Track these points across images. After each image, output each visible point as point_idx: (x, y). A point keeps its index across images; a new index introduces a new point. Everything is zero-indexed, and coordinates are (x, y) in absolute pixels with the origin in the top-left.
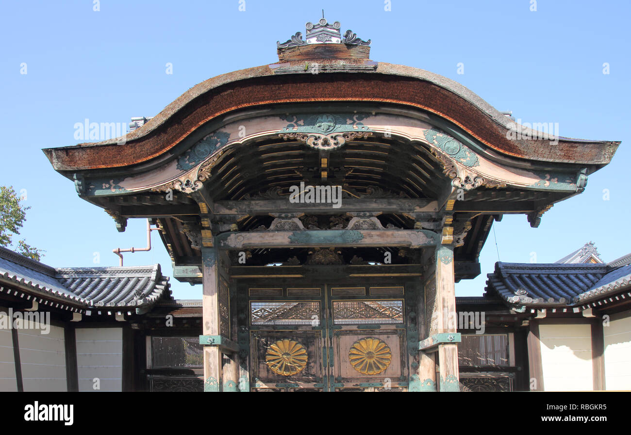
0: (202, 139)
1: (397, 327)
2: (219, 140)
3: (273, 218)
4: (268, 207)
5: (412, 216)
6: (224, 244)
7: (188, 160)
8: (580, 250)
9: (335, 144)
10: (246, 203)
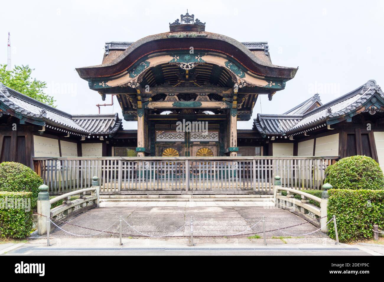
0: (139, 64)
1: (216, 143)
2: (146, 65)
3: (166, 95)
4: (164, 91)
5: (222, 95)
6: (147, 107)
7: (134, 73)
8: (312, 98)
9: (191, 67)
10: (155, 88)
